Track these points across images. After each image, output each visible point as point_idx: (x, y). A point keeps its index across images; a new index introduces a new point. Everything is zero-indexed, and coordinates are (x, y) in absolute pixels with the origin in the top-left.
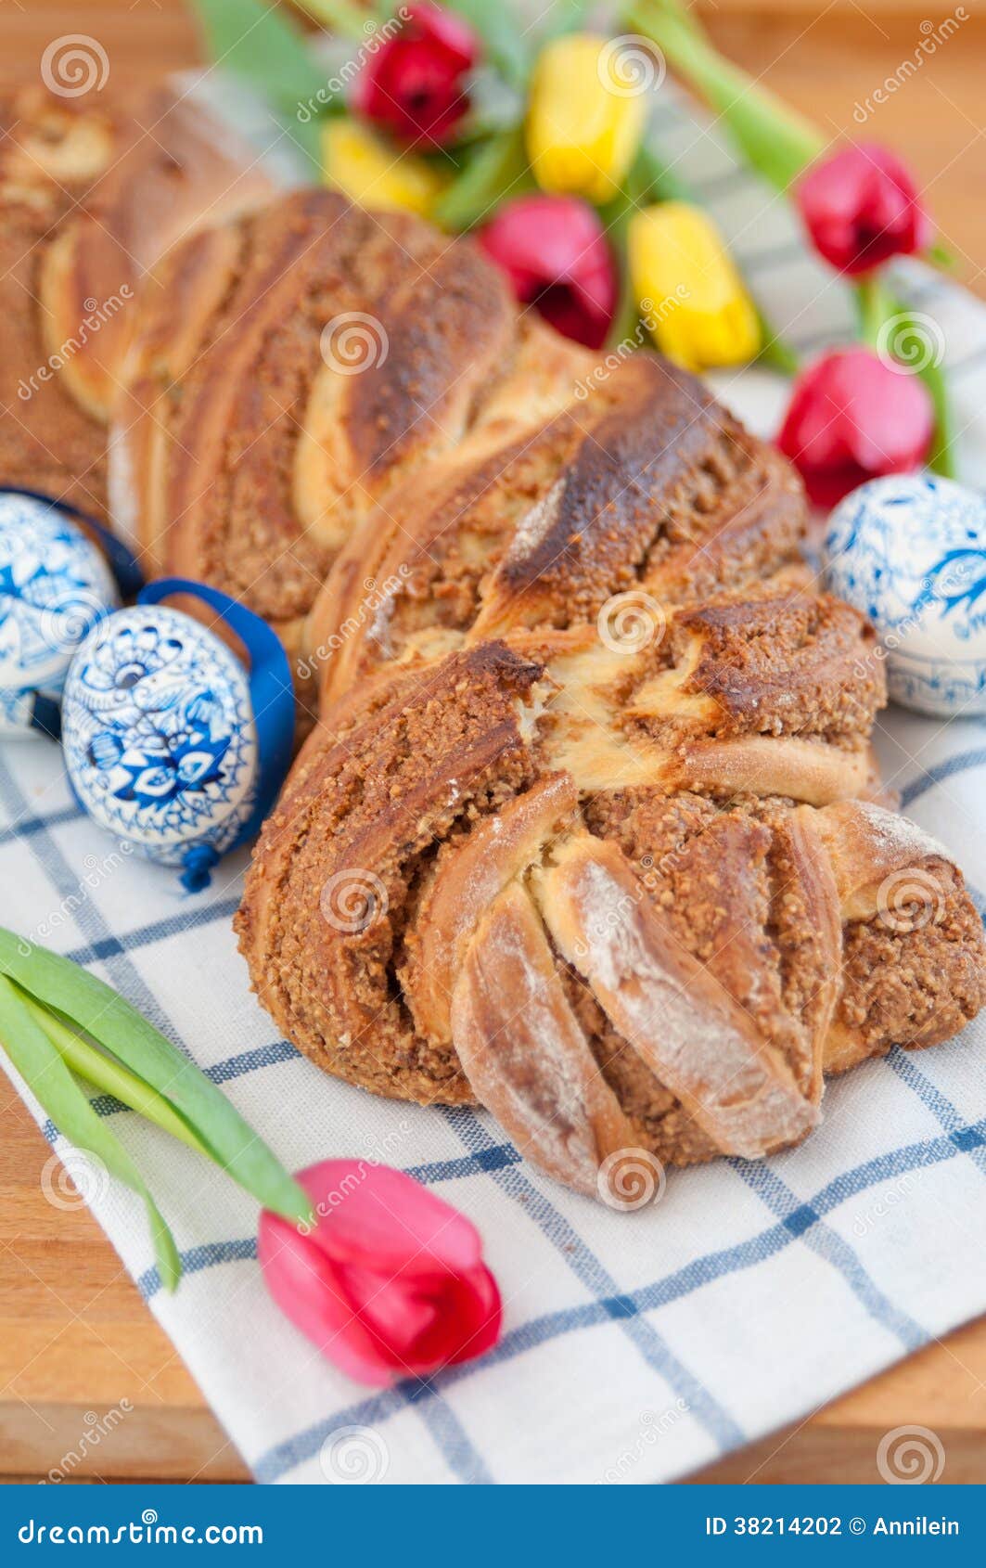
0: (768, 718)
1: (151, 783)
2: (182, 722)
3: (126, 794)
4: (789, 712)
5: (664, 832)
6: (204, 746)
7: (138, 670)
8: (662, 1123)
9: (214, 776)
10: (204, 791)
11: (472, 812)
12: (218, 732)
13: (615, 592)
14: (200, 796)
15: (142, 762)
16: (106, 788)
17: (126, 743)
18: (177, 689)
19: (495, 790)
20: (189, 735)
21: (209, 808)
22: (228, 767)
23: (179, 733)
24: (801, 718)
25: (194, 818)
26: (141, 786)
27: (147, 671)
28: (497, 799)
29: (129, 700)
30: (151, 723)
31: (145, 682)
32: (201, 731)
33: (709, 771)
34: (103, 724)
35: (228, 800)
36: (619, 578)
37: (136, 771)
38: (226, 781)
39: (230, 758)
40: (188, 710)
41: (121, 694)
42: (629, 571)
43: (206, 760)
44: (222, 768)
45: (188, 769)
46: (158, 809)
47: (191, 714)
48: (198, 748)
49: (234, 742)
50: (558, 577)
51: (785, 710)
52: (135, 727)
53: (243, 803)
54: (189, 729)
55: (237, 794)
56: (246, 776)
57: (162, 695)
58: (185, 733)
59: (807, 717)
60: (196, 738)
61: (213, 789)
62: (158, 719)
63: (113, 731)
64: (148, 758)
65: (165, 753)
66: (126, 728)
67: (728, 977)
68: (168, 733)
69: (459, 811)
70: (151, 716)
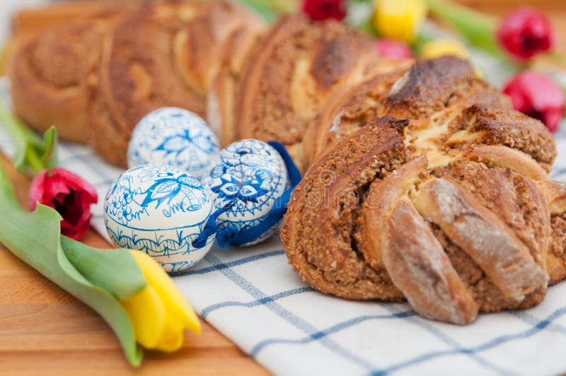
0: (508, 137)
1: (228, 189)
2: (253, 174)
3: (216, 190)
4: (517, 138)
5: (468, 170)
6: (256, 187)
7: (249, 151)
8: (478, 286)
9: (253, 200)
10: (245, 202)
11: (384, 170)
12: (265, 185)
13: (435, 111)
14: (244, 204)
15: (230, 179)
16: (210, 185)
17: (228, 171)
18: (259, 163)
19: (393, 163)
20: (253, 179)
21: (244, 211)
22: (261, 200)
23: (250, 176)
24: (522, 141)
25: (236, 211)
26: (223, 189)
27: (251, 152)
28: (394, 166)
29: (239, 158)
30: (242, 168)
31: (249, 155)
32: (259, 181)
33: (485, 153)
34: (223, 162)
35: (253, 213)
36: (437, 106)
37: (225, 182)
38: (257, 205)
39: (263, 198)
40: (258, 171)
41: (237, 155)
42: (441, 104)
43: (254, 192)
44: (258, 199)
45: (245, 190)
46: (224, 201)
47: (258, 173)
48: (254, 186)
49: (269, 194)
50: (411, 100)
51: (515, 136)
52: (235, 166)
53: (258, 219)
54: (254, 177)
55: (258, 214)
56: (266, 209)
57: (252, 162)
58: (252, 177)
59: (525, 142)
60: (255, 182)
61: (250, 205)
62: (245, 168)
63: (225, 165)
64: (232, 178)
65: (240, 180)
66: (231, 166)
67: (502, 215)
68: (246, 174)
69: (378, 170)
70: (243, 166)
